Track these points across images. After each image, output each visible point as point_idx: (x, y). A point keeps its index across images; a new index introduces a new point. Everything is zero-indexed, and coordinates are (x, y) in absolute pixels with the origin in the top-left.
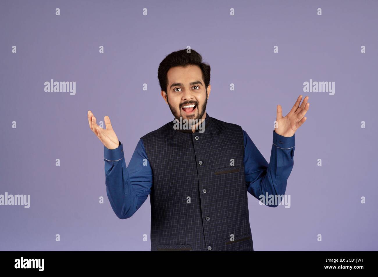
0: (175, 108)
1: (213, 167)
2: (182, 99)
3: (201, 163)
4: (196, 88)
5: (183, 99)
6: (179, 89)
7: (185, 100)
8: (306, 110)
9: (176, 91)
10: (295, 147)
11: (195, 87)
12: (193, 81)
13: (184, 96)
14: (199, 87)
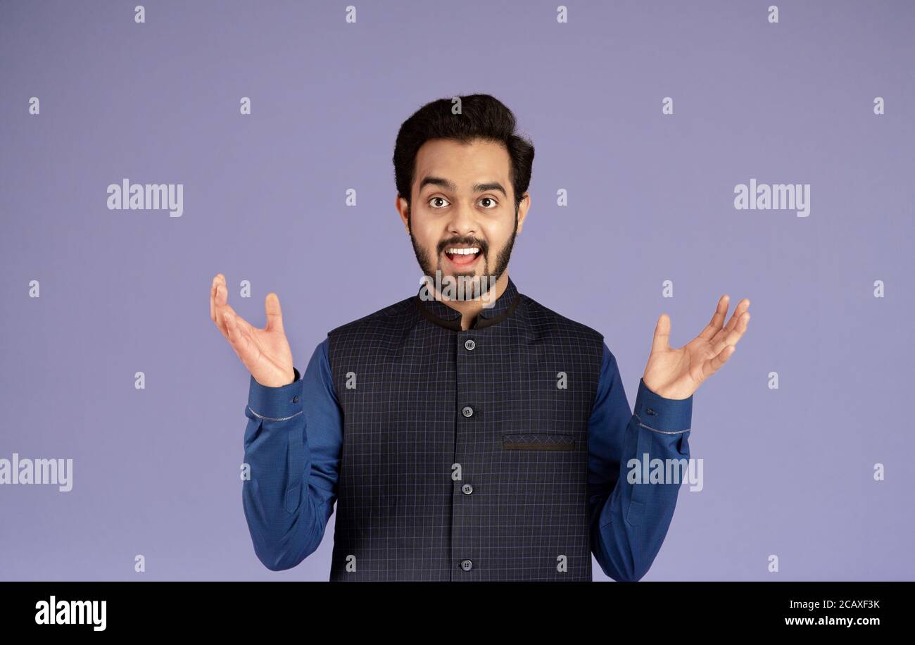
0: (426, 250)
1: (500, 429)
2: (446, 229)
3: (469, 412)
4: (489, 204)
5: (451, 229)
6: (440, 199)
7: (455, 232)
8: (738, 332)
9: (433, 203)
10: (689, 432)
11: (486, 202)
12: (484, 181)
13: (453, 222)
14: (496, 202)
